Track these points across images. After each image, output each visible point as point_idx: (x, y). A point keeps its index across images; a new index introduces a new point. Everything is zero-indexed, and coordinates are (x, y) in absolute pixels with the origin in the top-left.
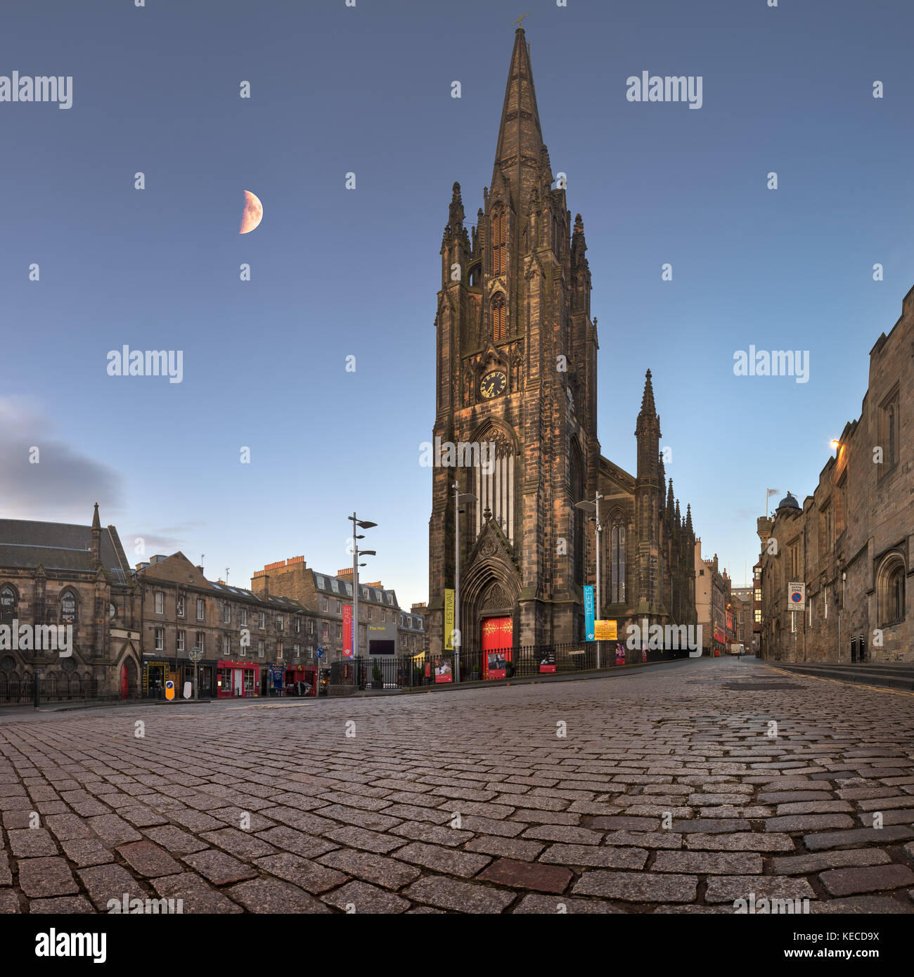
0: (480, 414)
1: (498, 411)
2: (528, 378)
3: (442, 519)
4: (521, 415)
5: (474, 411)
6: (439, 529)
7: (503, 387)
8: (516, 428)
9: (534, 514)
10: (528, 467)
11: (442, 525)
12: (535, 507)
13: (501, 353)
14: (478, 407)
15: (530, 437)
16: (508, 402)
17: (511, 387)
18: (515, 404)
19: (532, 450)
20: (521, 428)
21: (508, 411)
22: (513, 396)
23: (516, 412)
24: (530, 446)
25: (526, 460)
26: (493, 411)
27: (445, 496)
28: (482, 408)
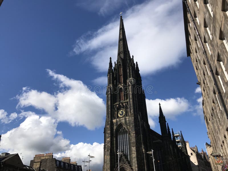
0: (119, 121)
1: (123, 121)
2: (131, 113)
3: (109, 152)
4: (129, 123)
5: (117, 120)
6: (108, 155)
7: (124, 114)
8: (128, 126)
9: (135, 153)
10: (133, 139)
11: (109, 154)
12: (135, 150)
13: (123, 105)
14: (118, 119)
15: (132, 130)
16: (125, 119)
17: (126, 114)
18: (127, 120)
19: (133, 134)
20: (129, 127)
21: (126, 121)
22: (127, 117)
23: (128, 122)
24: (132, 132)
25: (132, 136)
26: (122, 121)
27: (110, 145)
28: (119, 120)
